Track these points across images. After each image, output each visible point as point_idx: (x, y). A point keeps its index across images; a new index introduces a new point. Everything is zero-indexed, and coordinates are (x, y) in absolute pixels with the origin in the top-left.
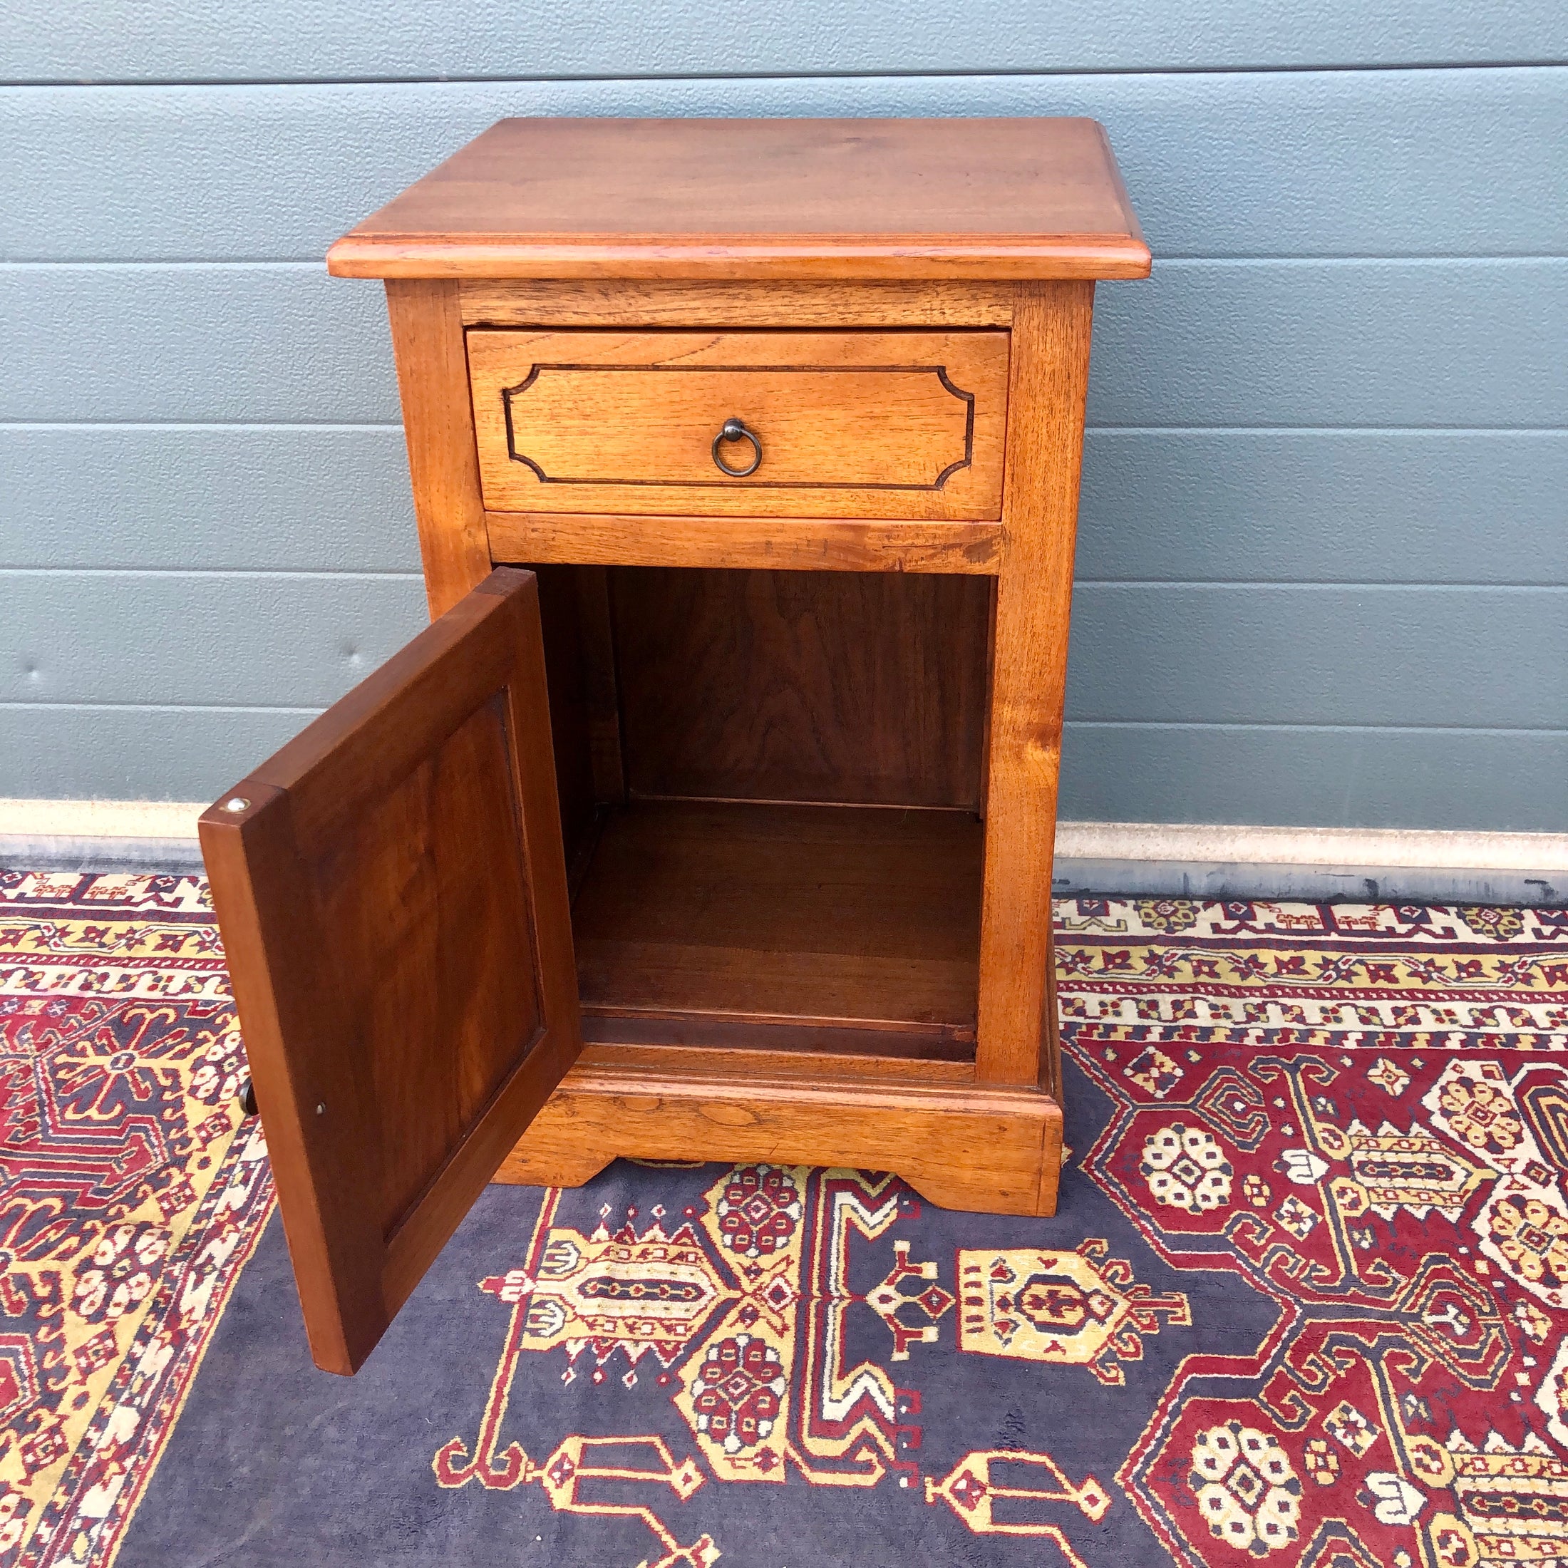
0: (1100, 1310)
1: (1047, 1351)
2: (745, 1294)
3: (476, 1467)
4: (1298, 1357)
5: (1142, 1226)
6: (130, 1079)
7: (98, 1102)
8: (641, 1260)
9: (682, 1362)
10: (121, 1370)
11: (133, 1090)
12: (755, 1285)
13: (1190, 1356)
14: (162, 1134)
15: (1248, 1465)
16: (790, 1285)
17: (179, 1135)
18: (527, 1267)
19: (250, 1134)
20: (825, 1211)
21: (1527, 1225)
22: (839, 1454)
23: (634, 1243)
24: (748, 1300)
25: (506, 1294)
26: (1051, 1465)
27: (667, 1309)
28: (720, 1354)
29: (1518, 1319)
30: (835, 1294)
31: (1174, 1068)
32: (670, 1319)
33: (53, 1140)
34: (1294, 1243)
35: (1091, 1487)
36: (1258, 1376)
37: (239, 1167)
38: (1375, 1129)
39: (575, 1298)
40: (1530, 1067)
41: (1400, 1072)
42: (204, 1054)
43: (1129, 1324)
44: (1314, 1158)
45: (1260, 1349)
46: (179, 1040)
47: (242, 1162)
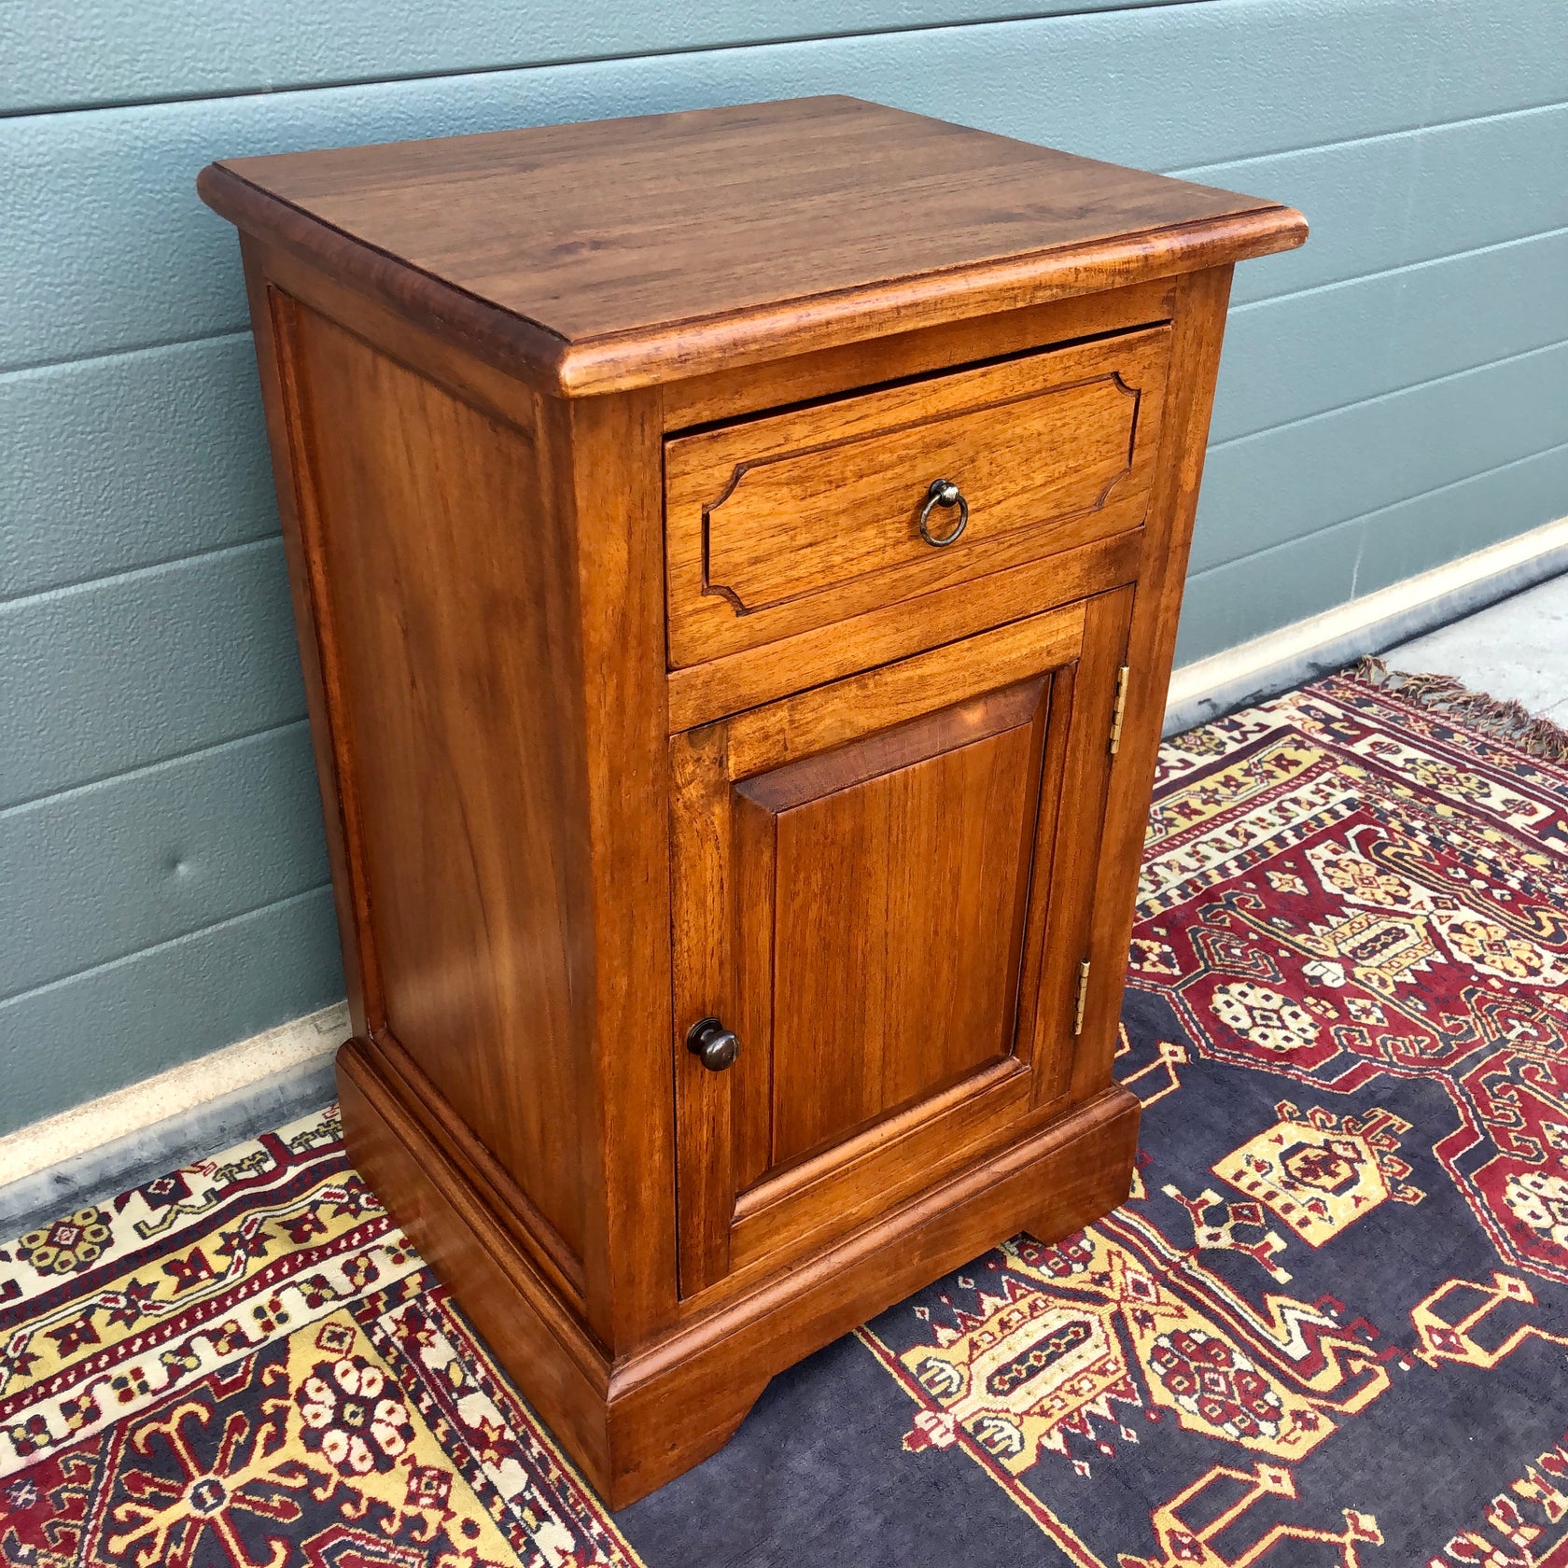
0: (1350, 1154)
2: (1118, 1303)
4: (1488, 1111)
5: (1294, 1075)
6: (244, 1507)
8: (1007, 1332)
9: (1145, 1392)
11: (269, 1515)
12: (1117, 1289)
13: (1434, 1148)
14: (374, 1536)
15: (1552, 1200)
16: (1141, 1273)
17: (397, 1523)
18: (922, 1405)
19: (479, 1467)
21: (1481, 941)
22: (1340, 1378)
23: (982, 1323)
24: (1126, 1307)
25: (941, 1439)
26: (1463, 1283)
27: (1080, 1357)
28: (1160, 1362)
29: (1551, 1005)
30: (1176, 1259)
31: (1160, 947)
32: (1093, 1364)
34: (1387, 1031)
35: (1503, 1280)
36: (1482, 1138)
38: (1327, 923)
39: (1000, 1402)
40: (1350, 834)
41: (1289, 876)
42: (301, 1424)
43: (1379, 1151)
44: (1324, 963)
45: (1462, 1118)
46: (247, 1430)
47: (511, 1500)
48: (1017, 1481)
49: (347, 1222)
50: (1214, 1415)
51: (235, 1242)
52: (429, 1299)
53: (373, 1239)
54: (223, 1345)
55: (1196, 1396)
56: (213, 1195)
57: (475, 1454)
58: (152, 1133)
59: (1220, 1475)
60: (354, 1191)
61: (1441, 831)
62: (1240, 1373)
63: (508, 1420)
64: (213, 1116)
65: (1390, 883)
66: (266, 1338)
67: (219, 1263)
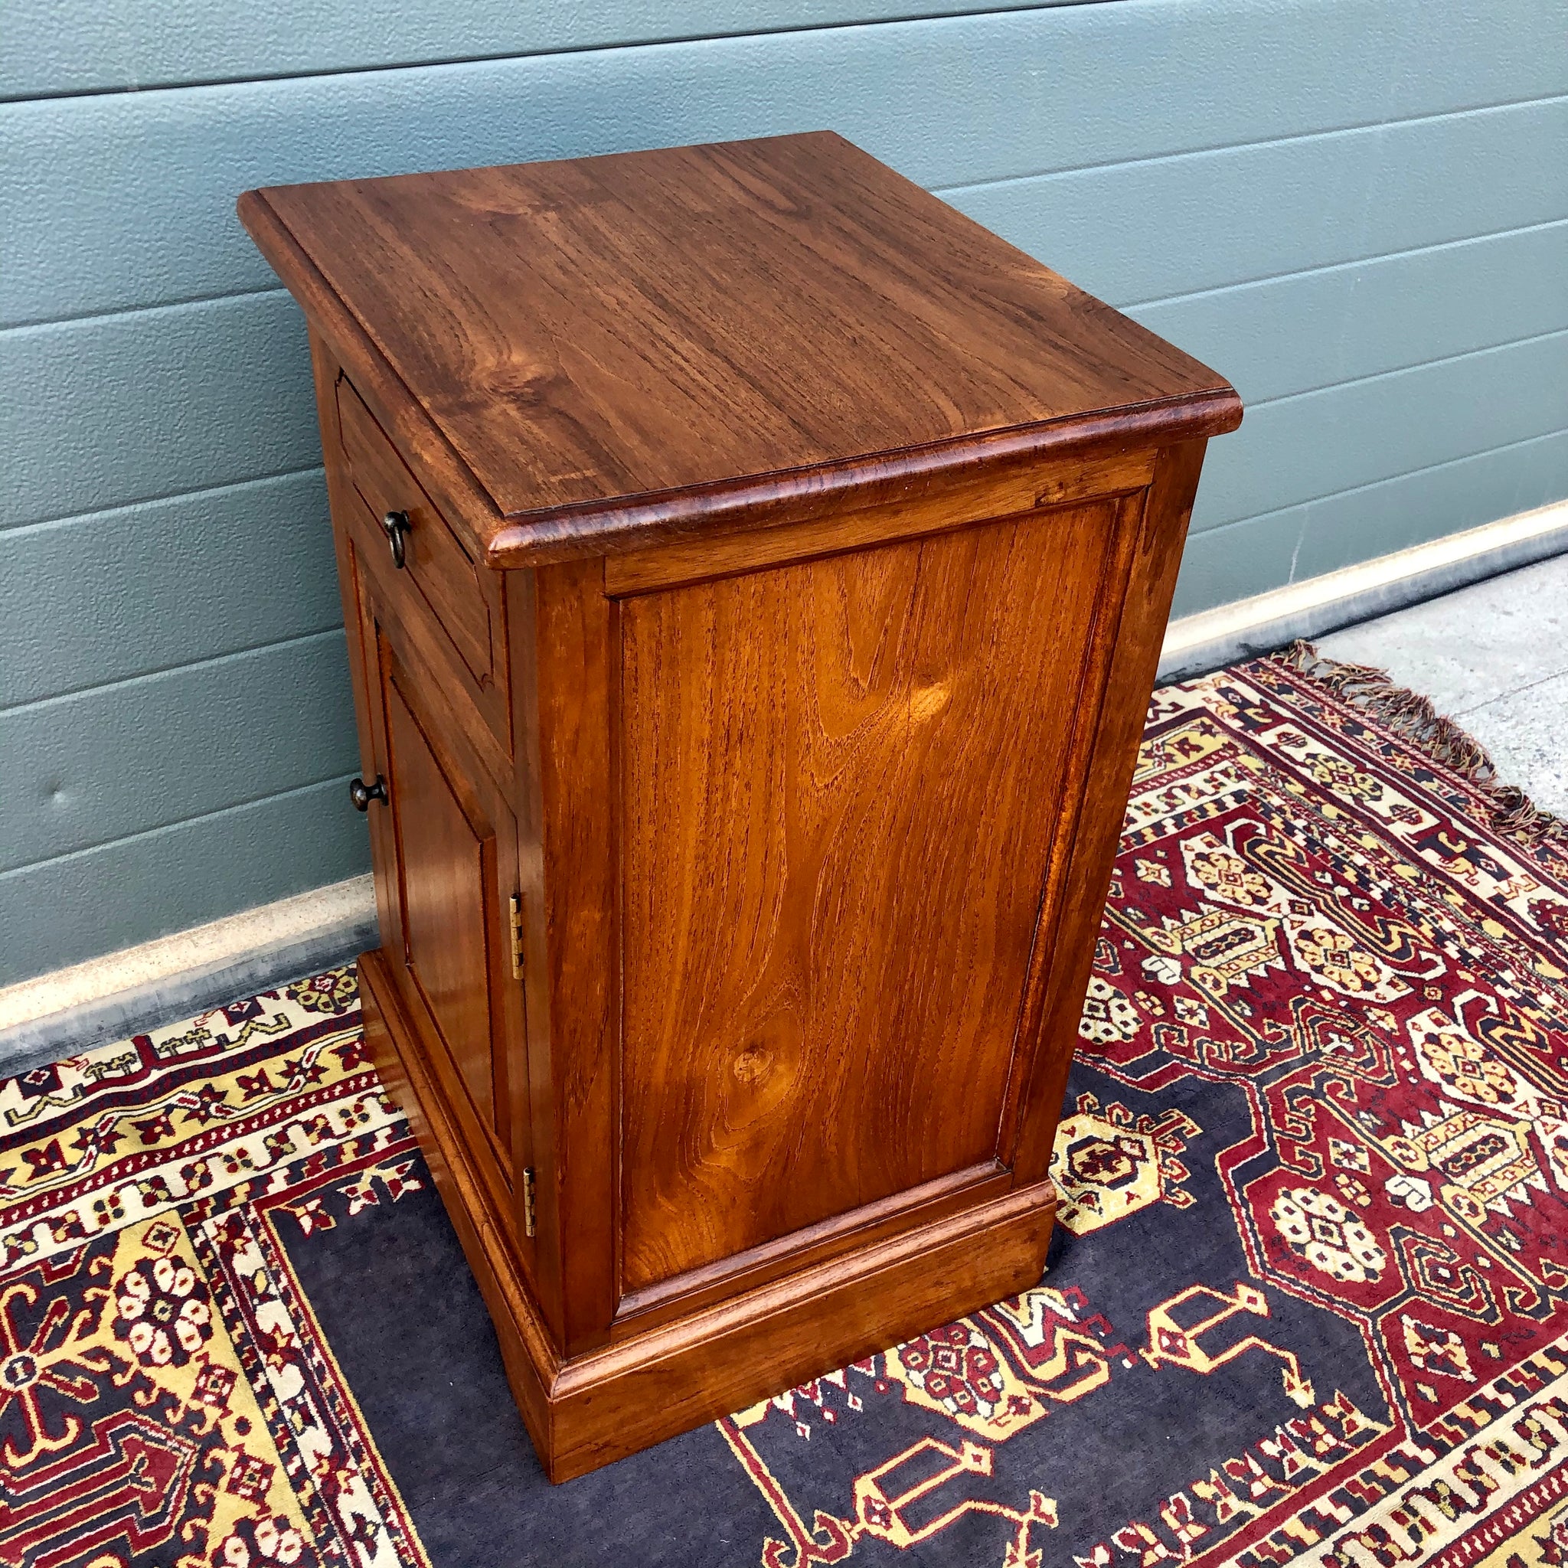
0: (1136, 1152)
1: (1128, 1202)
3: (804, 1554)
4: (1281, 1123)
5: (1104, 1068)
6: (51, 1384)
7: (37, 1430)
9: (881, 1366)
11: (70, 1394)
13: (1217, 1156)
14: (157, 1423)
15: (1316, 1217)
17: (180, 1415)
19: (263, 1370)
21: (1325, 951)
22: (1064, 1369)
26: (1206, 1290)
29: (1374, 1022)
33: (26, 1498)
34: (1206, 1033)
35: (1244, 1291)
36: (1268, 1148)
37: (287, 1412)
38: (1180, 919)
40: (1229, 828)
41: (1157, 866)
42: (116, 1314)
43: (1164, 1152)
44: (1165, 960)
45: (1254, 1127)
46: (67, 1314)
47: (285, 1403)
48: (741, 1434)
49: (195, 1127)
50: (937, 1389)
51: (90, 1138)
52: (252, 1209)
53: (214, 1147)
54: (61, 1234)
55: (925, 1372)
56: (82, 1090)
57: (262, 1356)
58: (34, 1028)
59: (928, 1447)
60: (207, 1099)
61: (1320, 833)
62: (975, 1350)
63: (297, 1329)
64: (92, 1015)
65: (1253, 882)
66: (101, 1230)
67: (72, 1156)
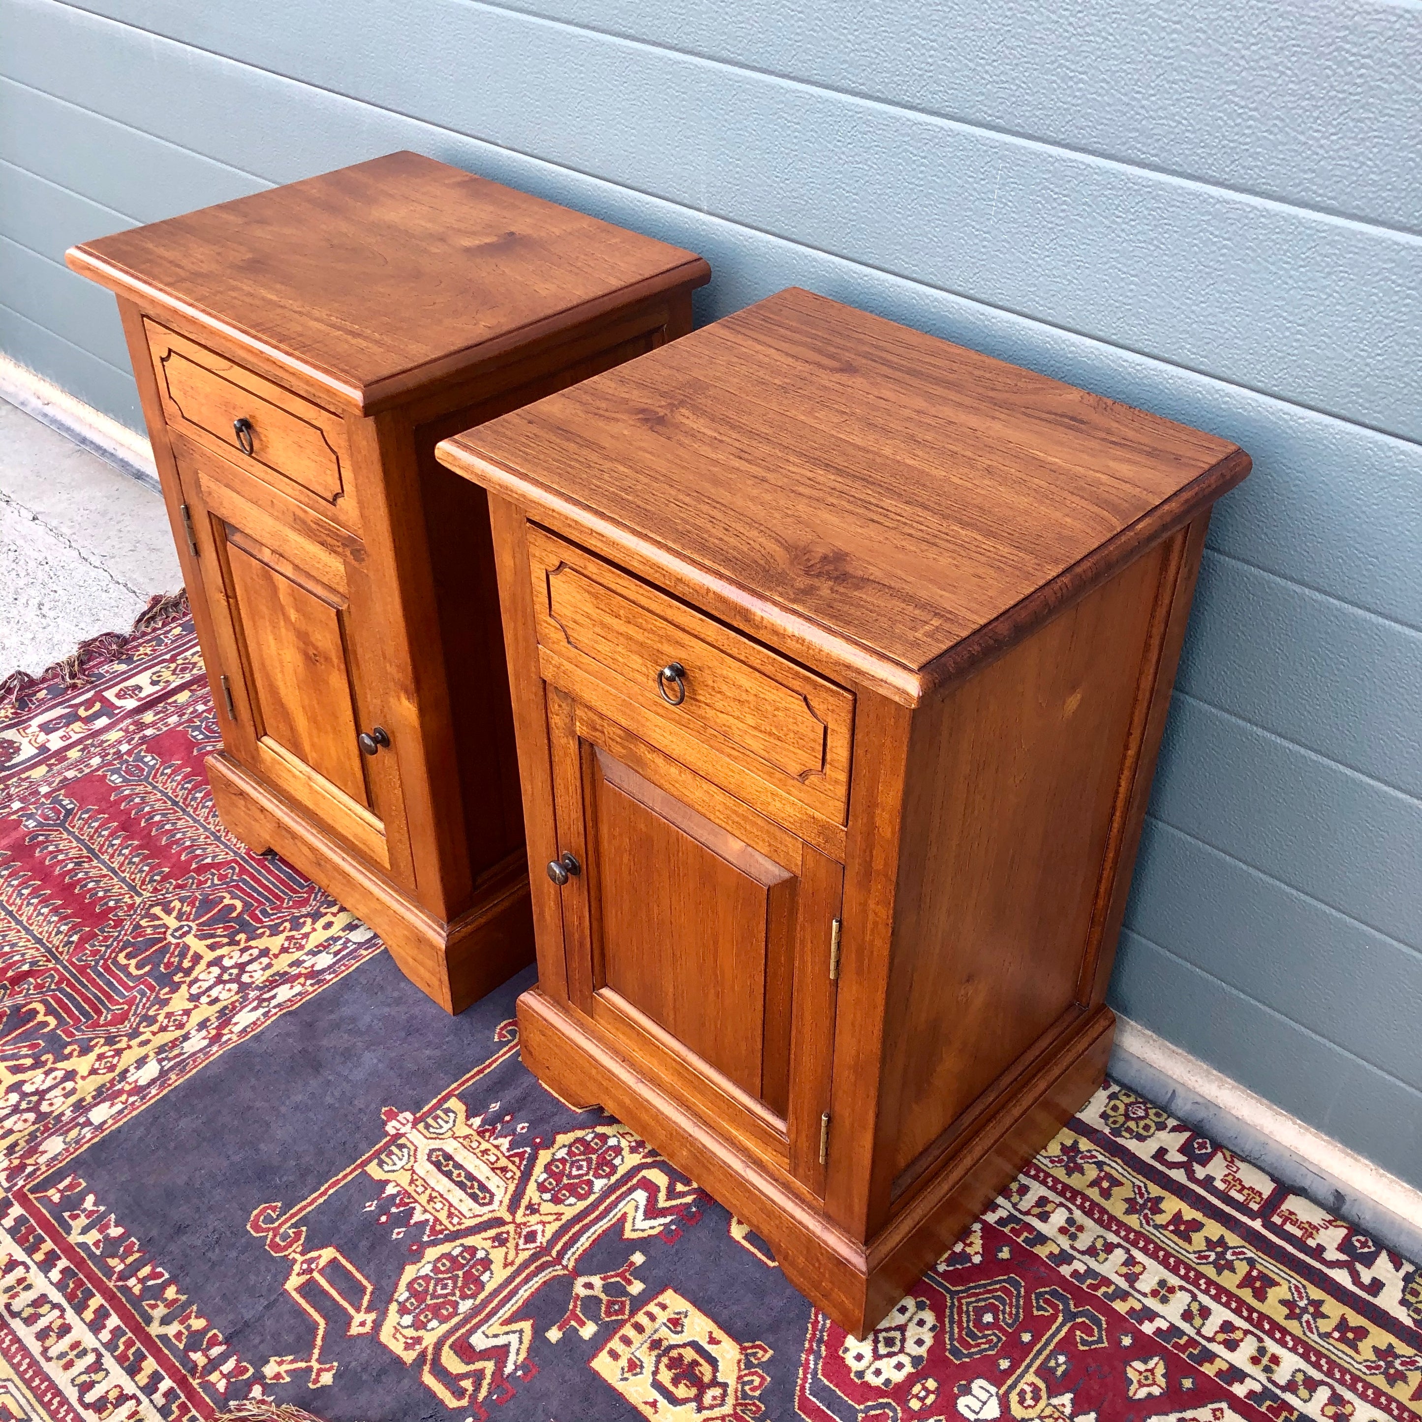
1: (646, 1403)
2: (514, 1222)
3: (272, 1229)
5: (807, 1360)
8: (479, 1155)
9: (434, 1243)
10: (176, 1039)
12: (524, 1220)
16: (544, 1236)
18: (418, 1115)
20: (617, 1198)
22: (455, 1372)
23: (488, 1141)
24: (511, 1228)
25: (390, 1126)
27: (462, 1200)
28: (462, 1252)
30: (564, 1262)
31: (976, 1253)
32: (456, 1209)
37: (342, 941)
38: (1079, 1412)
39: (422, 1156)
41: (1161, 1381)
48: (360, 1171)
50: (416, 1285)
55: (432, 1274)
59: (365, 1288)
62: (455, 1305)
